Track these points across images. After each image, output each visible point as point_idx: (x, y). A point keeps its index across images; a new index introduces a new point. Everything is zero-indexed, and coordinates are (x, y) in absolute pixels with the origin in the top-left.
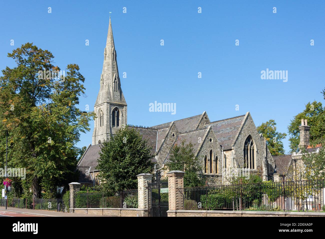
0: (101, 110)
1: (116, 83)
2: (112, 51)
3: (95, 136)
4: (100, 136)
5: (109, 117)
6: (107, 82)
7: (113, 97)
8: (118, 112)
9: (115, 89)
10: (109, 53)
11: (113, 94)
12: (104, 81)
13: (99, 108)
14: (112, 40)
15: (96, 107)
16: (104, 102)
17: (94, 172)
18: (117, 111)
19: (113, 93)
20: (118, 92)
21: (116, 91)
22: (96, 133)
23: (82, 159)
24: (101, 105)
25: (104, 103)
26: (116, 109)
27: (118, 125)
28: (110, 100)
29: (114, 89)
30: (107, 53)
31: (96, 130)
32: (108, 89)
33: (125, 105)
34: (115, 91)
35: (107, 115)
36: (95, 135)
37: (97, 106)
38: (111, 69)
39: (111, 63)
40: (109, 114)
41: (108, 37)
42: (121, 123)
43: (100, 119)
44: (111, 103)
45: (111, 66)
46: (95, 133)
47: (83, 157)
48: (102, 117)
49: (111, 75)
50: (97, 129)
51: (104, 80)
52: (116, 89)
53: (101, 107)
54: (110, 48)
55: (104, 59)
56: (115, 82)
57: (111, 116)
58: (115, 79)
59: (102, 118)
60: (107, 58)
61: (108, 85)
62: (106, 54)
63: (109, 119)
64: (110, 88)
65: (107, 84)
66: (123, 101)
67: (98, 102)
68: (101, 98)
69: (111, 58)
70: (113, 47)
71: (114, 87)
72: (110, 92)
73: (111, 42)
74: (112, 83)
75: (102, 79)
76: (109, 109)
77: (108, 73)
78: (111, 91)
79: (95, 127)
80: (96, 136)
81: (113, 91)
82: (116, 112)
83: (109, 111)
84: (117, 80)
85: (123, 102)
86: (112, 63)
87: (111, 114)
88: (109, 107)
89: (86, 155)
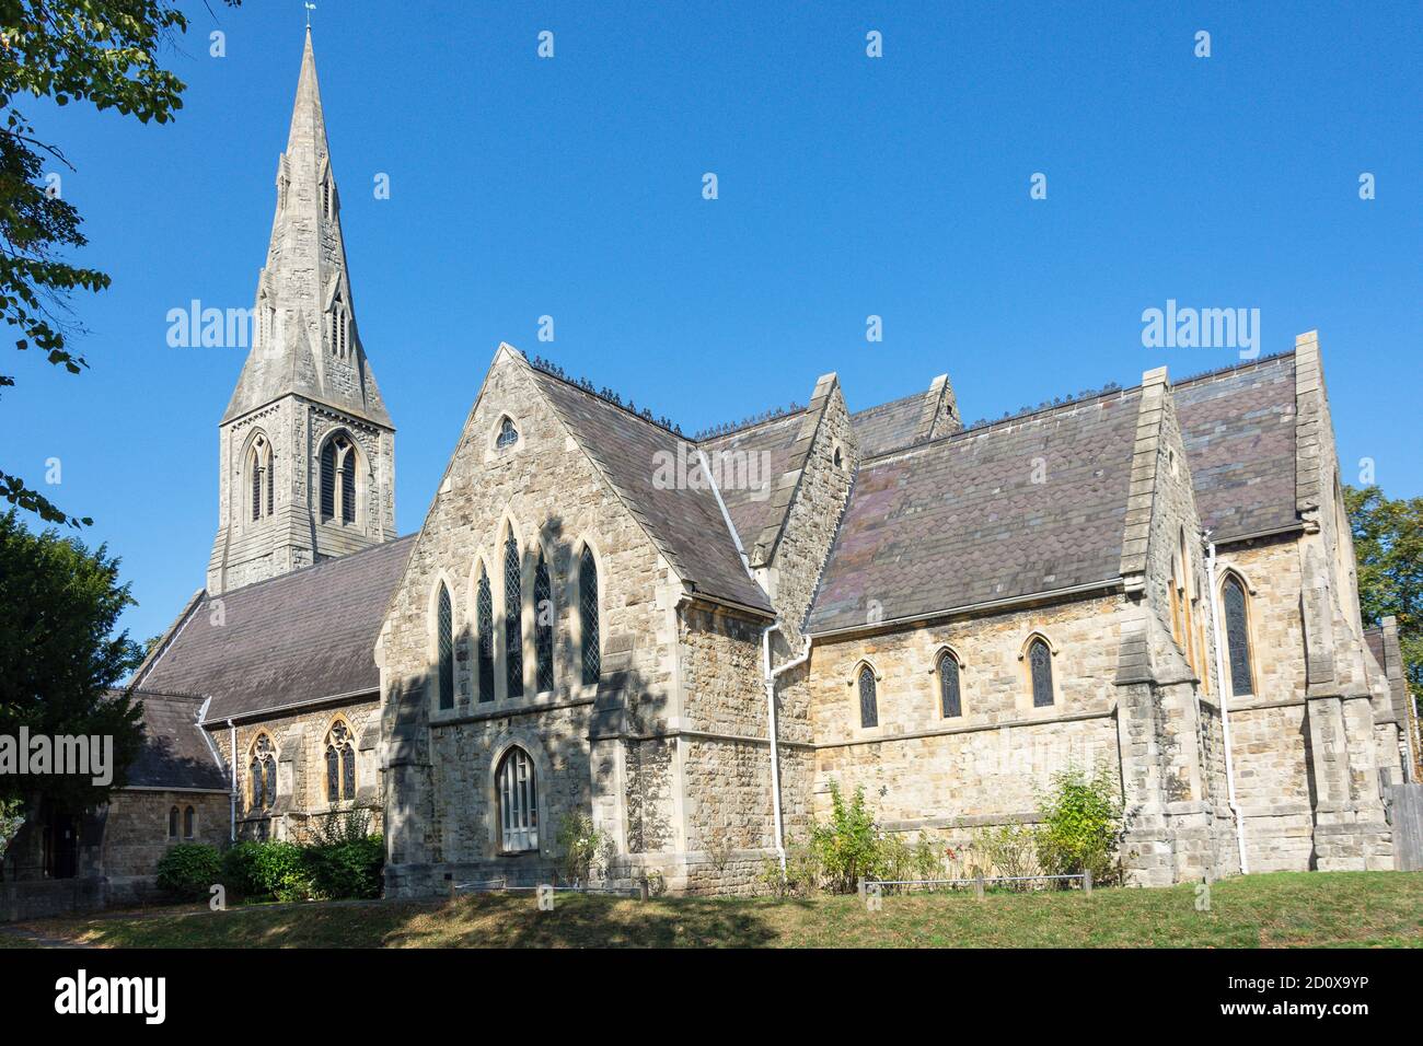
0: (257, 439)
1: (342, 317)
2: (317, 173)
3: (225, 568)
4: (254, 564)
5: (304, 468)
6: (295, 305)
7: (325, 380)
8: (350, 457)
9: (335, 344)
10: (302, 178)
11: (328, 364)
12: (277, 302)
13: (246, 429)
14: (318, 123)
15: (230, 426)
16: (281, 393)
17: (237, 723)
18: (348, 448)
19: (323, 357)
20: (350, 361)
21: (342, 357)
22: (230, 553)
23: (150, 665)
24: (262, 410)
25: (280, 403)
26: (340, 438)
27: (348, 516)
28: (313, 386)
29: (330, 342)
30: (294, 179)
31: (228, 539)
32: (300, 339)
33: (385, 427)
34: (335, 352)
35: (294, 456)
36: (224, 563)
37: (236, 423)
38: (314, 251)
39: (313, 225)
40: (305, 454)
41: (295, 108)
42: (364, 510)
43: (252, 485)
44: (315, 405)
45: (313, 237)
46: (226, 554)
47: (158, 655)
48: (266, 471)
49: (313, 277)
50: (237, 534)
51: (279, 295)
52: (342, 347)
53: (259, 422)
54: (311, 158)
55: (279, 205)
56: (335, 314)
57: (317, 465)
58: (338, 298)
59: (264, 476)
60: (293, 200)
61: (301, 321)
62: (288, 183)
63: (305, 480)
64: (310, 335)
65: (296, 317)
66: (375, 410)
67: (240, 403)
68: (262, 380)
69: (314, 201)
70: (321, 155)
71: (330, 334)
72: (311, 354)
73: (315, 132)
74: (318, 312)
75: (267, 291)
76: (305, 428)
77: (296, 267)
78: (317, 350)
79: (223, 523)
80: (229, 564)
81: (328, 350)
82: (341, 454)
83: (304, 441)
84: (345, 302)
85: (374, 413)
86: (321, 227)
87: (316, 454)
88: (305, 418)
89: (175, 645)
